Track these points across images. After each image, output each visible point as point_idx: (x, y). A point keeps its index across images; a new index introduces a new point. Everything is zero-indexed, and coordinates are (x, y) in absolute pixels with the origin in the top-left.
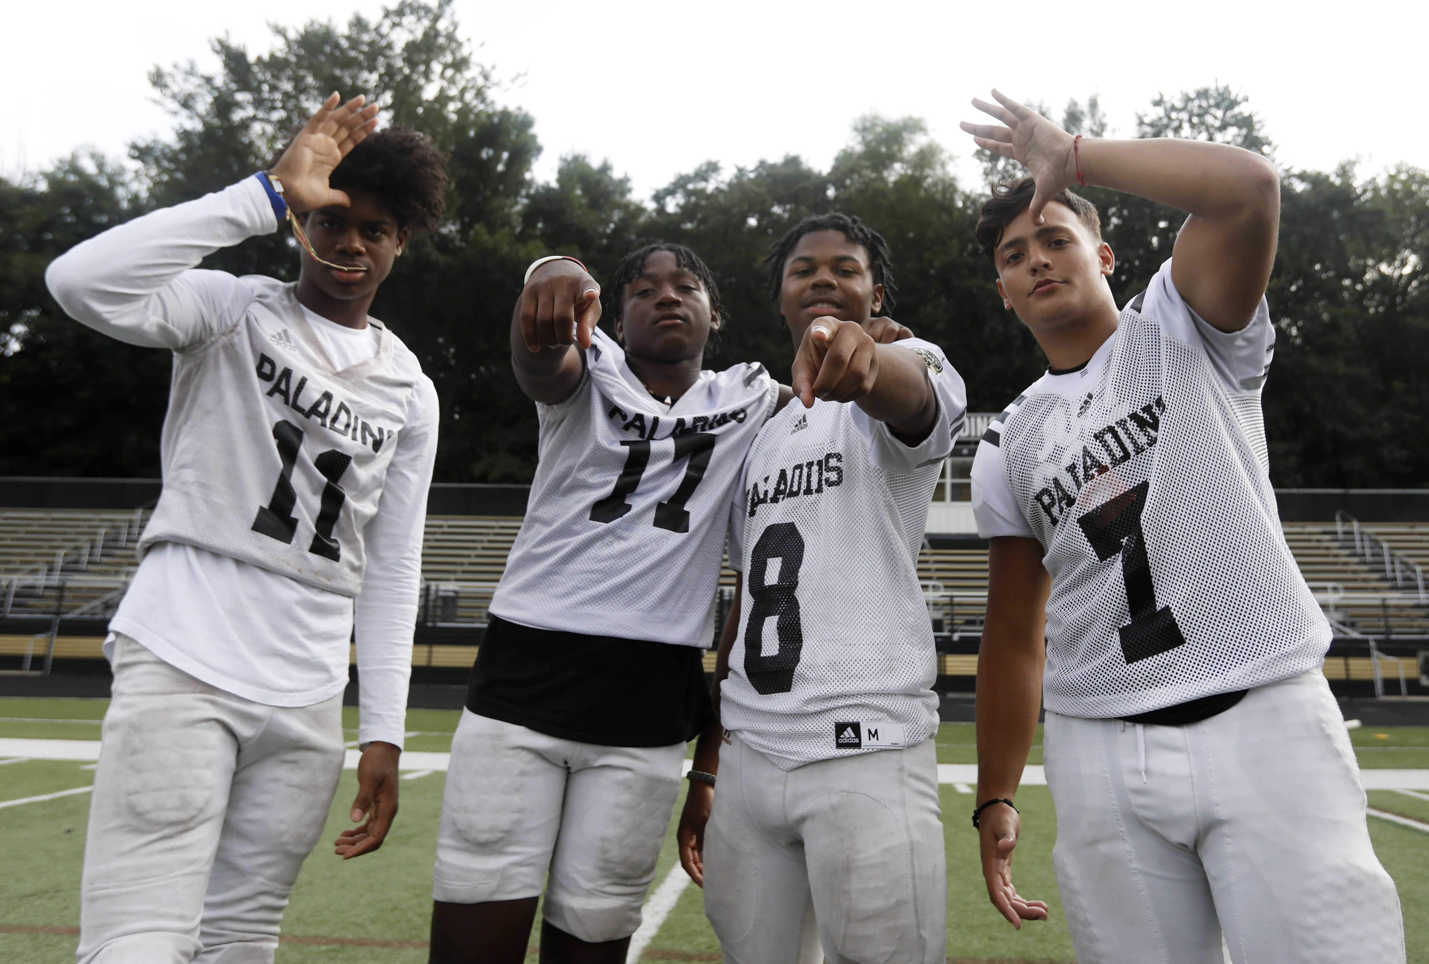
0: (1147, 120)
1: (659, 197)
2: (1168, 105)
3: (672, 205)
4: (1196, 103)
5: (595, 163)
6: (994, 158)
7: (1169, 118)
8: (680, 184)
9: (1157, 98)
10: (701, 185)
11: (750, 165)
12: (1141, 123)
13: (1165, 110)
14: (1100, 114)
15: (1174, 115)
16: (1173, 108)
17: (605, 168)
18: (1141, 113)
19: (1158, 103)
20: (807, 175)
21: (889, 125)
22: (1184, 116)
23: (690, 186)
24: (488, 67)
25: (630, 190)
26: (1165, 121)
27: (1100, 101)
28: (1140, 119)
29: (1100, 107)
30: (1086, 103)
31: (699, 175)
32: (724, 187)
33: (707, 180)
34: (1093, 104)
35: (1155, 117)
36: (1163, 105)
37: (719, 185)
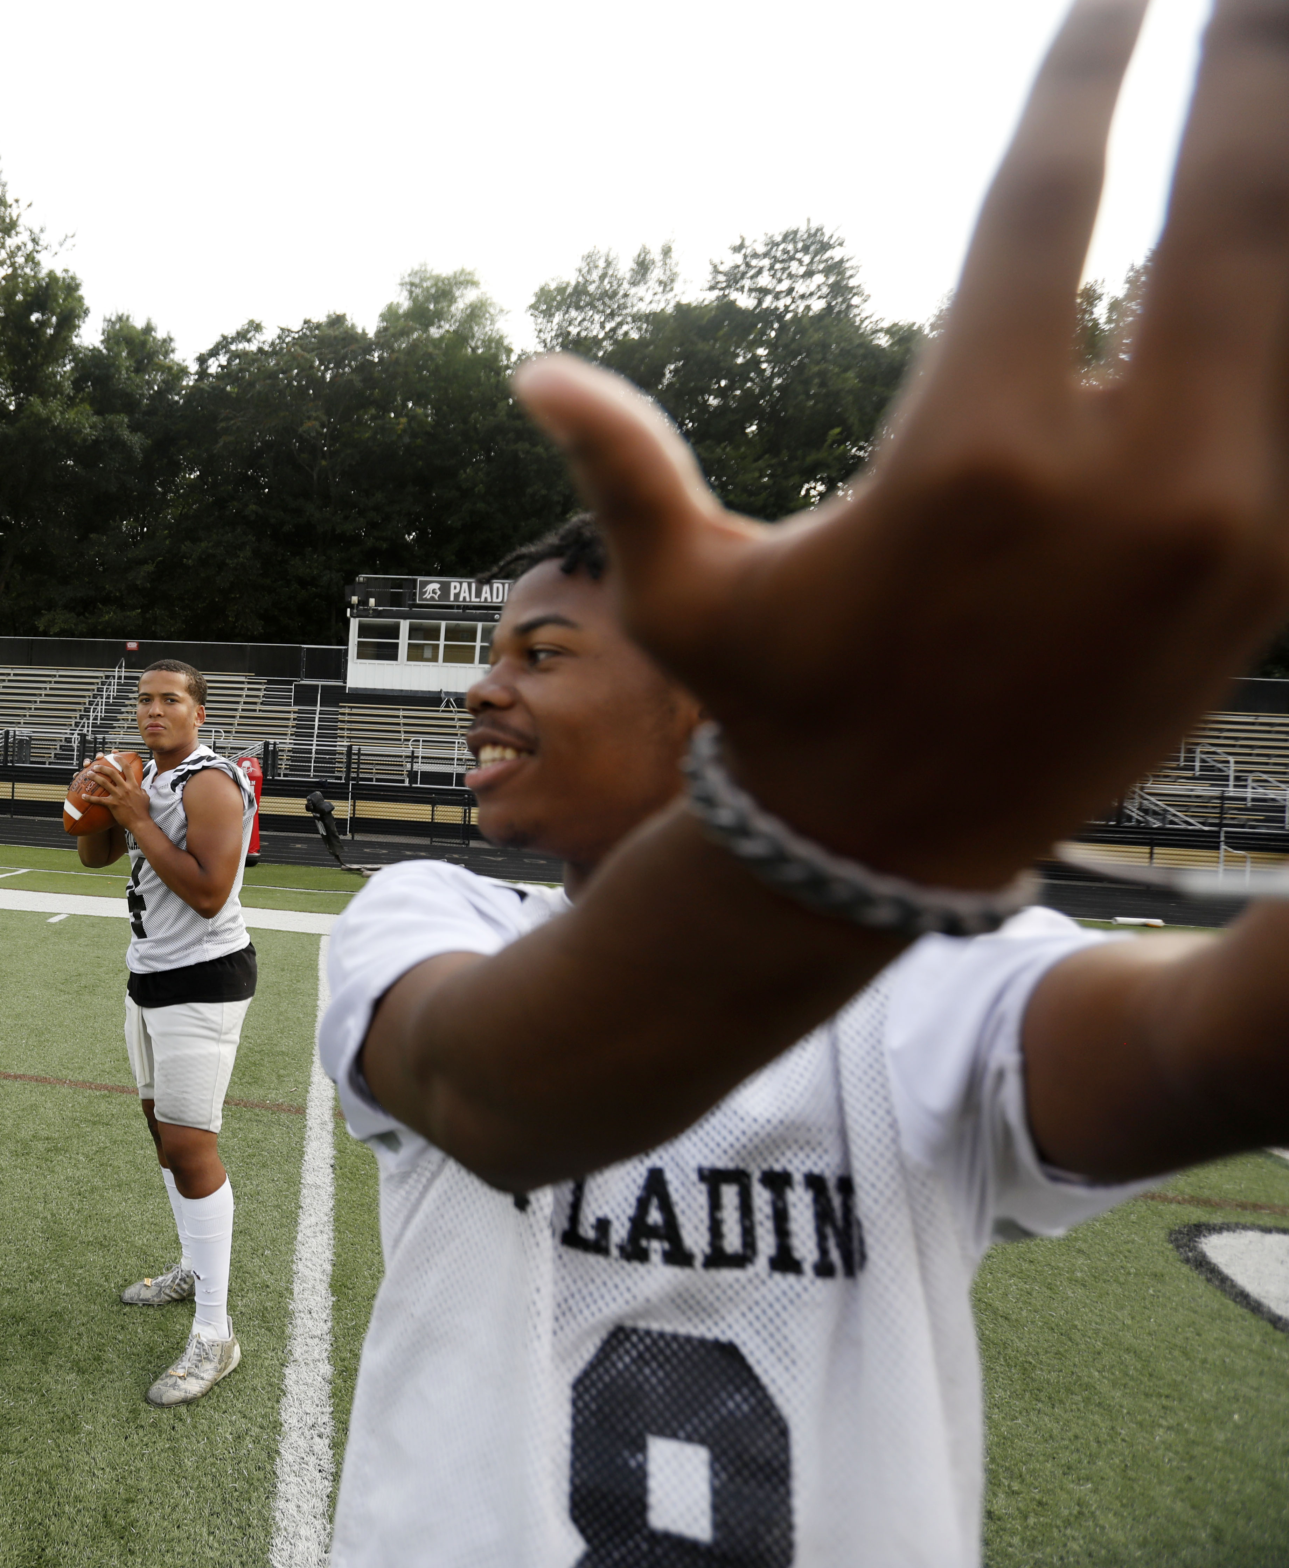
0: (722, 268)
1: (202, 360)
2: (749, 251)
3: (213, 367)
4: (781, 247)
5: (139, 323)
6: (548, 314)
7: (748, 265)
8: (223, 345)
9: (738, 242)
10: (242, 346)
11: (296, 325)
12: (716, 271)
13: (745, 256)
14: (672, 262)
15: (754, 262)
16: (755, 255)
17: (149, 329)
18: (717, 261)
19: (738, 249)
20: (354, 335)
21: (437, 279)
22: (766, 262)
23: (233, 347)
24: (36, 230)
25: (173, 351)
26: (743, 268)
27: (674, 247)
28: (715, 267)
29: (674, 254)
30: (659, 250)
31: (242, 336)
32: (266, 348)
33: (249, 341)
34: (667, 252)
35: (732, 264)
36: (743, 251)
37: (261, 345)
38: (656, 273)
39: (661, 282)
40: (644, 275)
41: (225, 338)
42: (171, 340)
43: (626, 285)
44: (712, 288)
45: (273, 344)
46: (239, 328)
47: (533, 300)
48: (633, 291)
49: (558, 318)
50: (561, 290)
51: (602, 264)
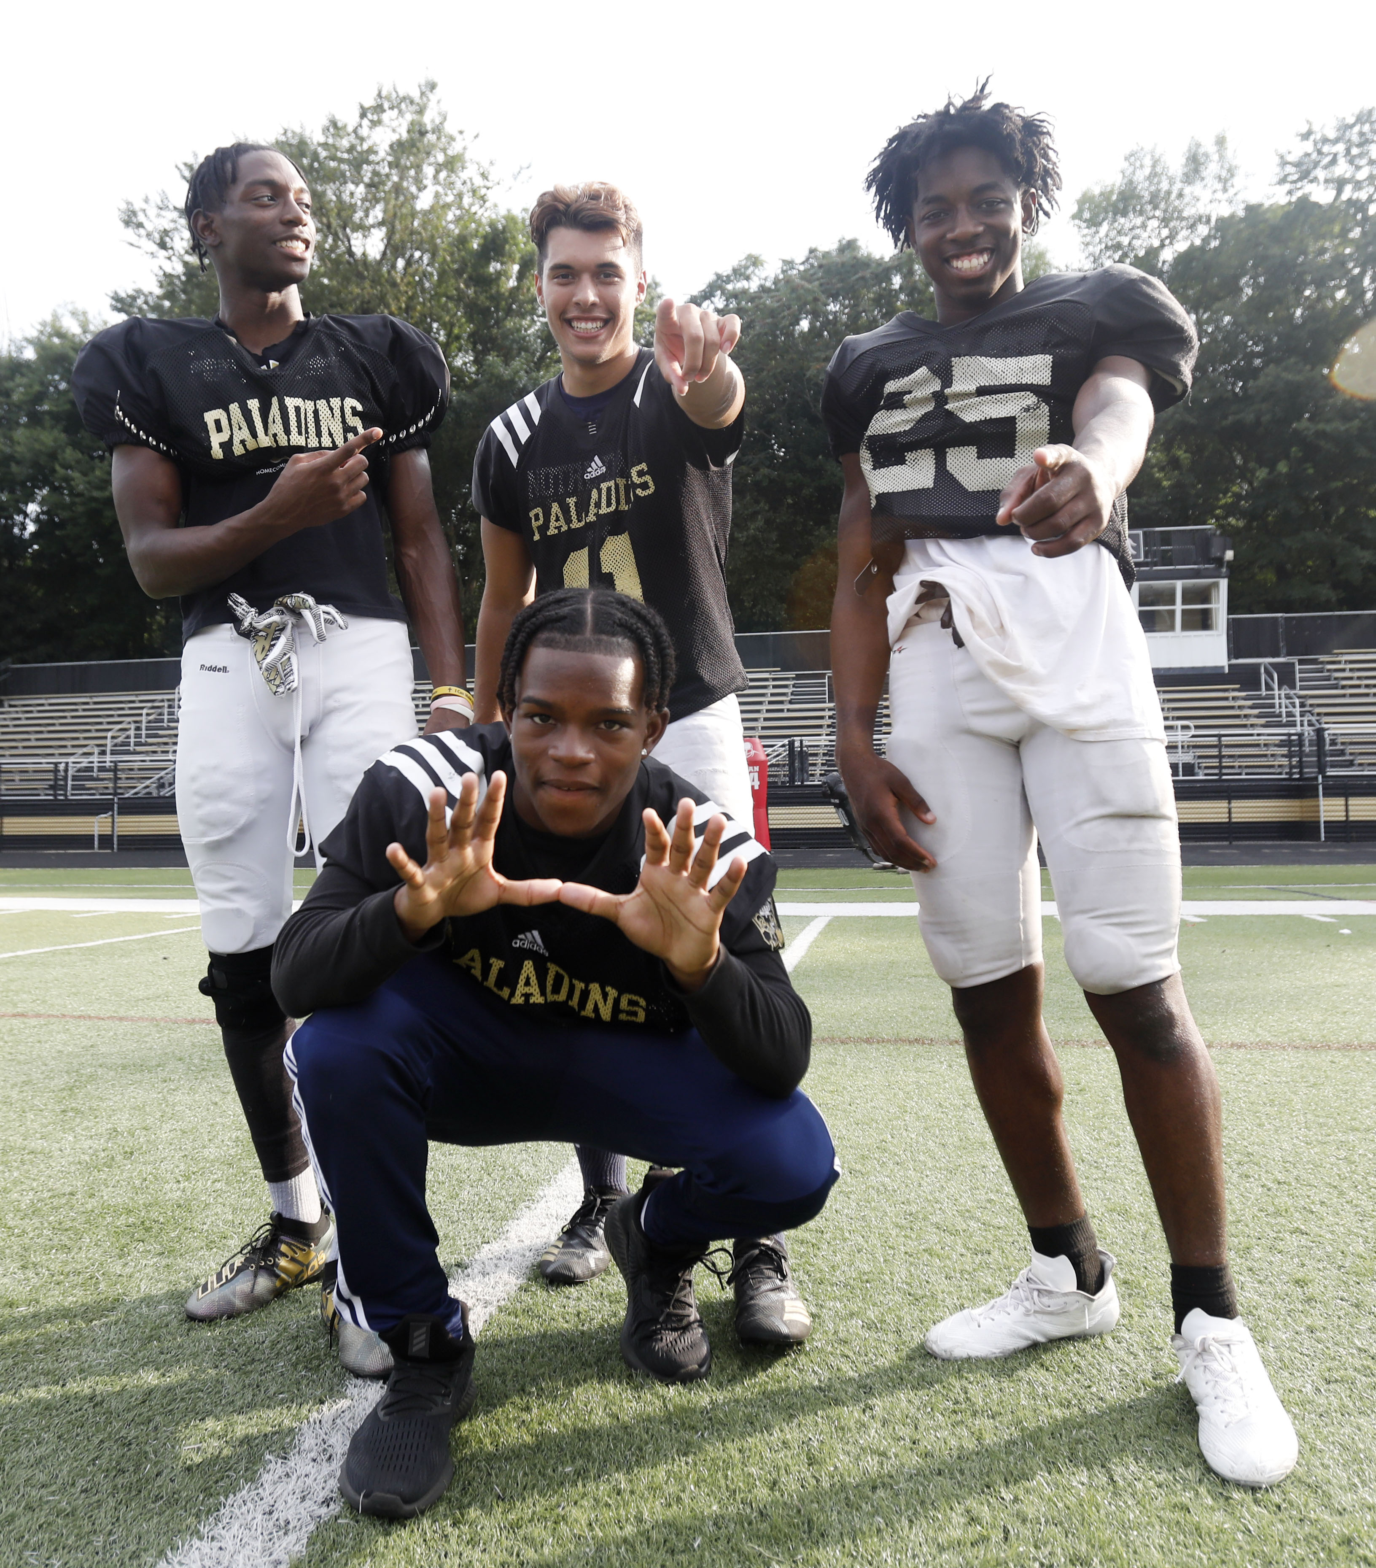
0: (1289, 158)
2: (1318, 136)
4: (1356, 129)
6: (1094, 223)
7: (1320, 152)
8: (717, 285)
9: (1305, 128)
10: (742, 284)
11: (799, 256)
12: (1284, 163)
13: (1315, 143)
14: (1229, 153)
15: (1326, 149)
16: (1325, 140)
18: (1283, 151)
19: (1306, 136)
20: (866, 263)
22: (1340, 148)
23: (730, 287)
24: (485, 164)
26: (1314, 156)
27: (1229, 137)
28: (1282, 157)
29: (1230, 145)
30: (1213, 140)
31: (739, 273)
32: (768, 284)
33: (748, 278)
34: (1221, 142)
35: (1301, 153)
36: (1312, 138)
37: (763, 282)
38: (1212, 169)
39: (1220, 178)
40: (1196, 171)
41: (719, 276)
42: (657, 285)
43: (1178, 186)
44: (1283, 181)
45: (776, 281)
46: (735, 263)
47: (1075, 208)
48: (1187, 190)
49: (1104, 228)
50: (1106, 195)
51: (1148, 162)
